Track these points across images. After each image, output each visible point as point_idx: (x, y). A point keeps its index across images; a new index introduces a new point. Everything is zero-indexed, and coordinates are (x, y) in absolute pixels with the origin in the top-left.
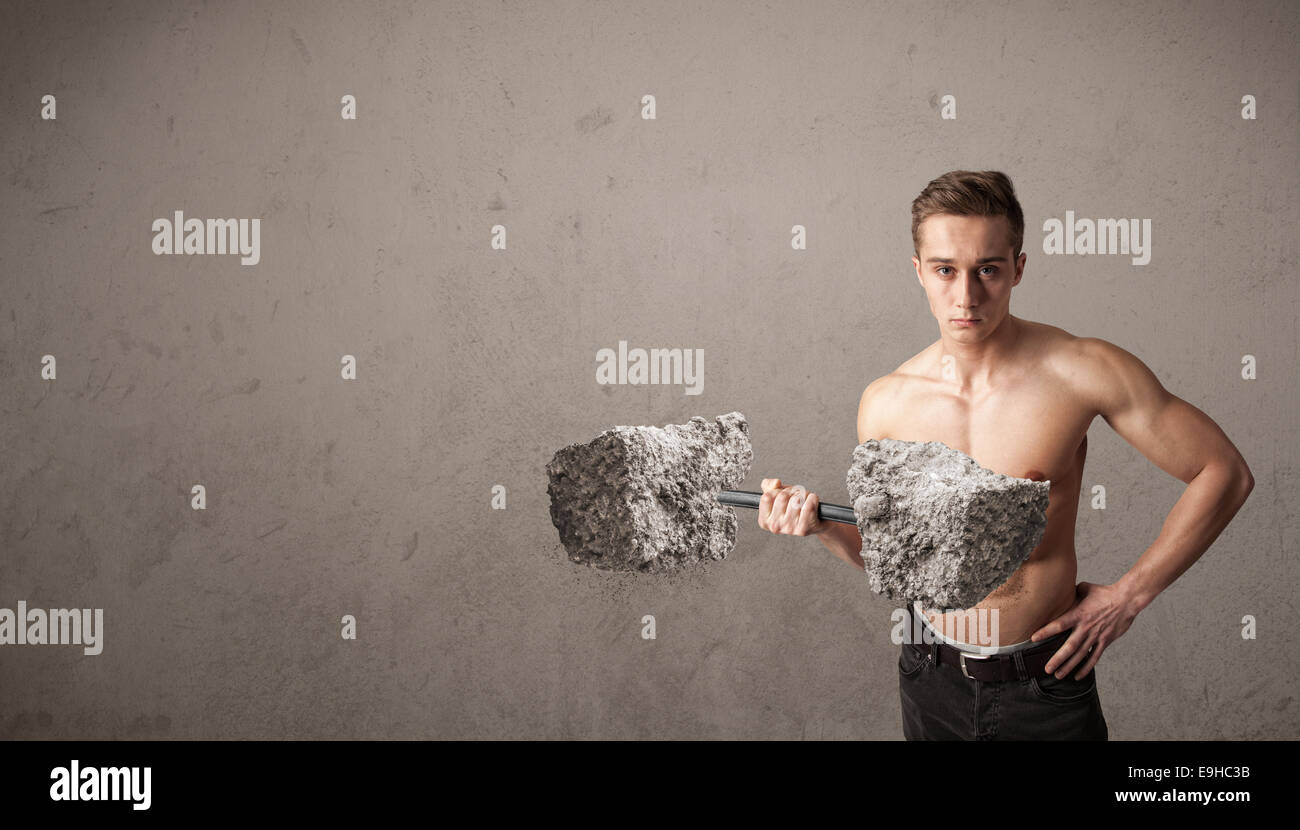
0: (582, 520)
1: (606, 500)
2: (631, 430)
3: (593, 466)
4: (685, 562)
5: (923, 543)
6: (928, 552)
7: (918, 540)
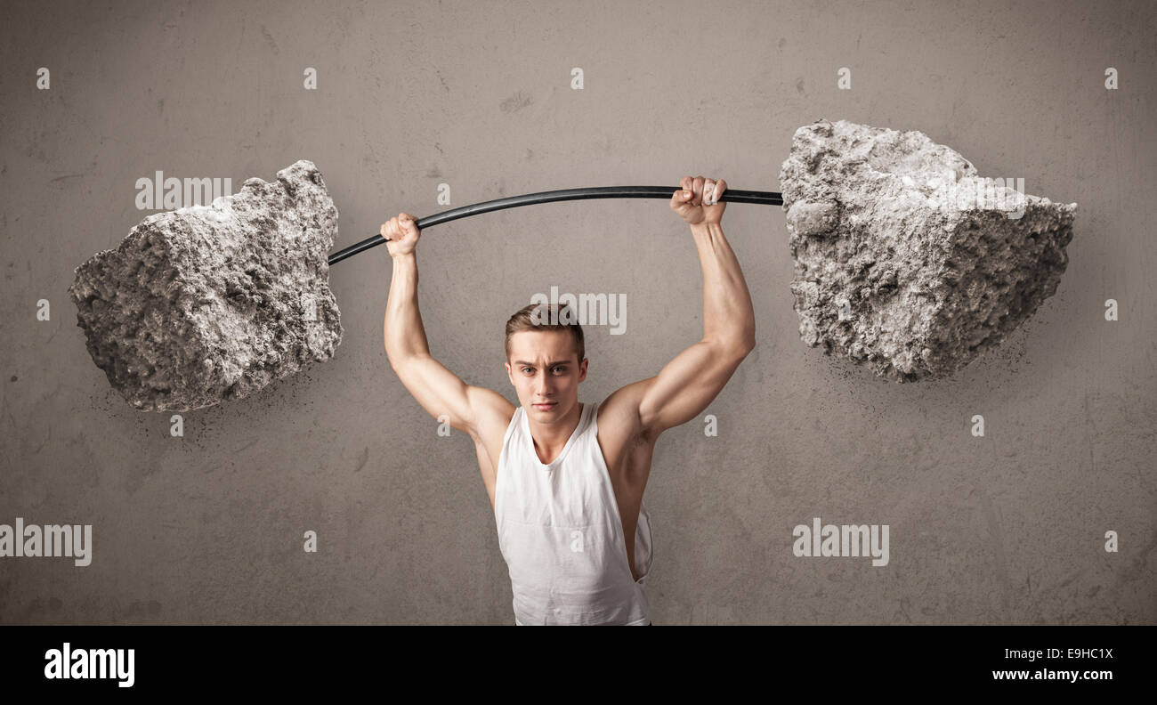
0: (132, 350)
1: (158, 318)
2: (170, 216)
3: (131, 276)
4: (281, 373)
5: (883, 277)
6: (889, 292)
7: (877, 273)
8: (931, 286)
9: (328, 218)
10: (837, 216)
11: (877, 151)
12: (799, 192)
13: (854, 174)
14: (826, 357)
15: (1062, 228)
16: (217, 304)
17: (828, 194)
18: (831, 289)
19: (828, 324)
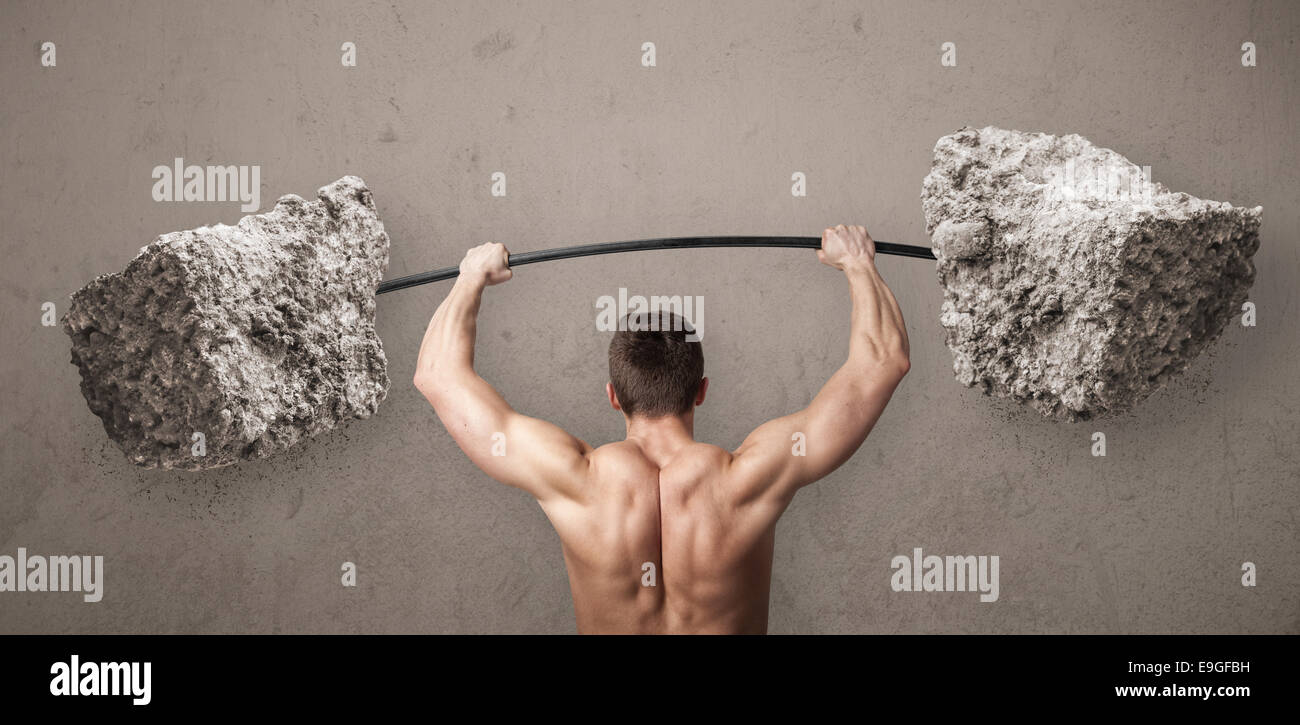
0: (135, 395)
1: (167, 357)
2: (188, 236)
3: (137, 306)
4: (313, 430)
5: (1046, 303)
6: (1053, 320)
7: (1038, 298)
8: (1101, 309)
9: (377, 246)
10: (989, 235)
11: (1031, 159)
12: (945, 211)
13: (1005, 187)
14: (986, 398)
15: (1248, 236)
16: (239, 344)
17: (977, 211)
18: (987, 319)
19: (986, 360)
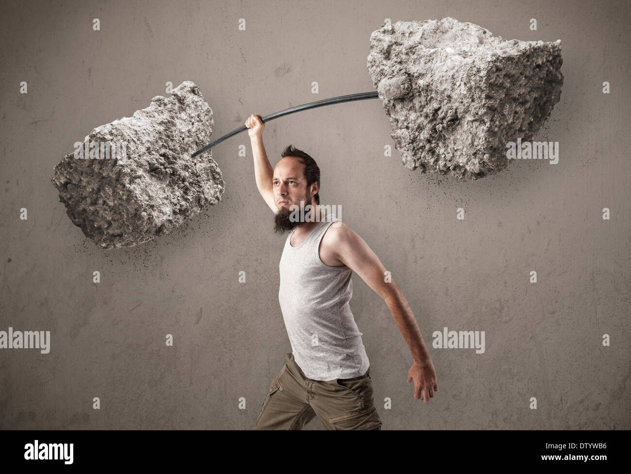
0: (96, 213)
5: (448, 115)
6: (454, 124)
7: (443, 113)
8: (480, 113)
9: (206, 115)
10: (409, 83)
11: (425, 36)
13: (414, 53)
14: (423, 174)
15: (555, 57)
16: (145, 177)
18: (416, 130)
19: (420, 153)
